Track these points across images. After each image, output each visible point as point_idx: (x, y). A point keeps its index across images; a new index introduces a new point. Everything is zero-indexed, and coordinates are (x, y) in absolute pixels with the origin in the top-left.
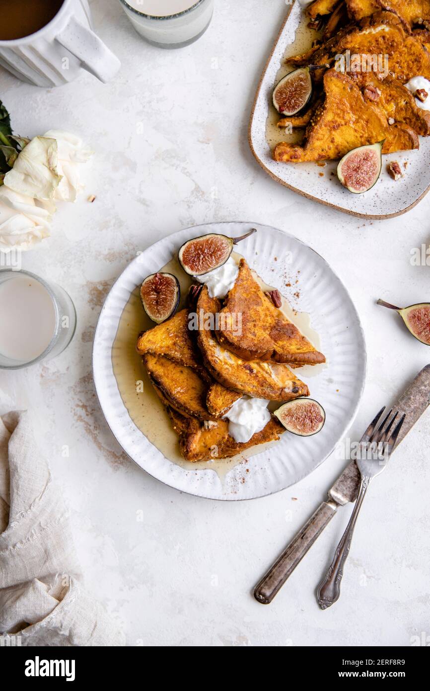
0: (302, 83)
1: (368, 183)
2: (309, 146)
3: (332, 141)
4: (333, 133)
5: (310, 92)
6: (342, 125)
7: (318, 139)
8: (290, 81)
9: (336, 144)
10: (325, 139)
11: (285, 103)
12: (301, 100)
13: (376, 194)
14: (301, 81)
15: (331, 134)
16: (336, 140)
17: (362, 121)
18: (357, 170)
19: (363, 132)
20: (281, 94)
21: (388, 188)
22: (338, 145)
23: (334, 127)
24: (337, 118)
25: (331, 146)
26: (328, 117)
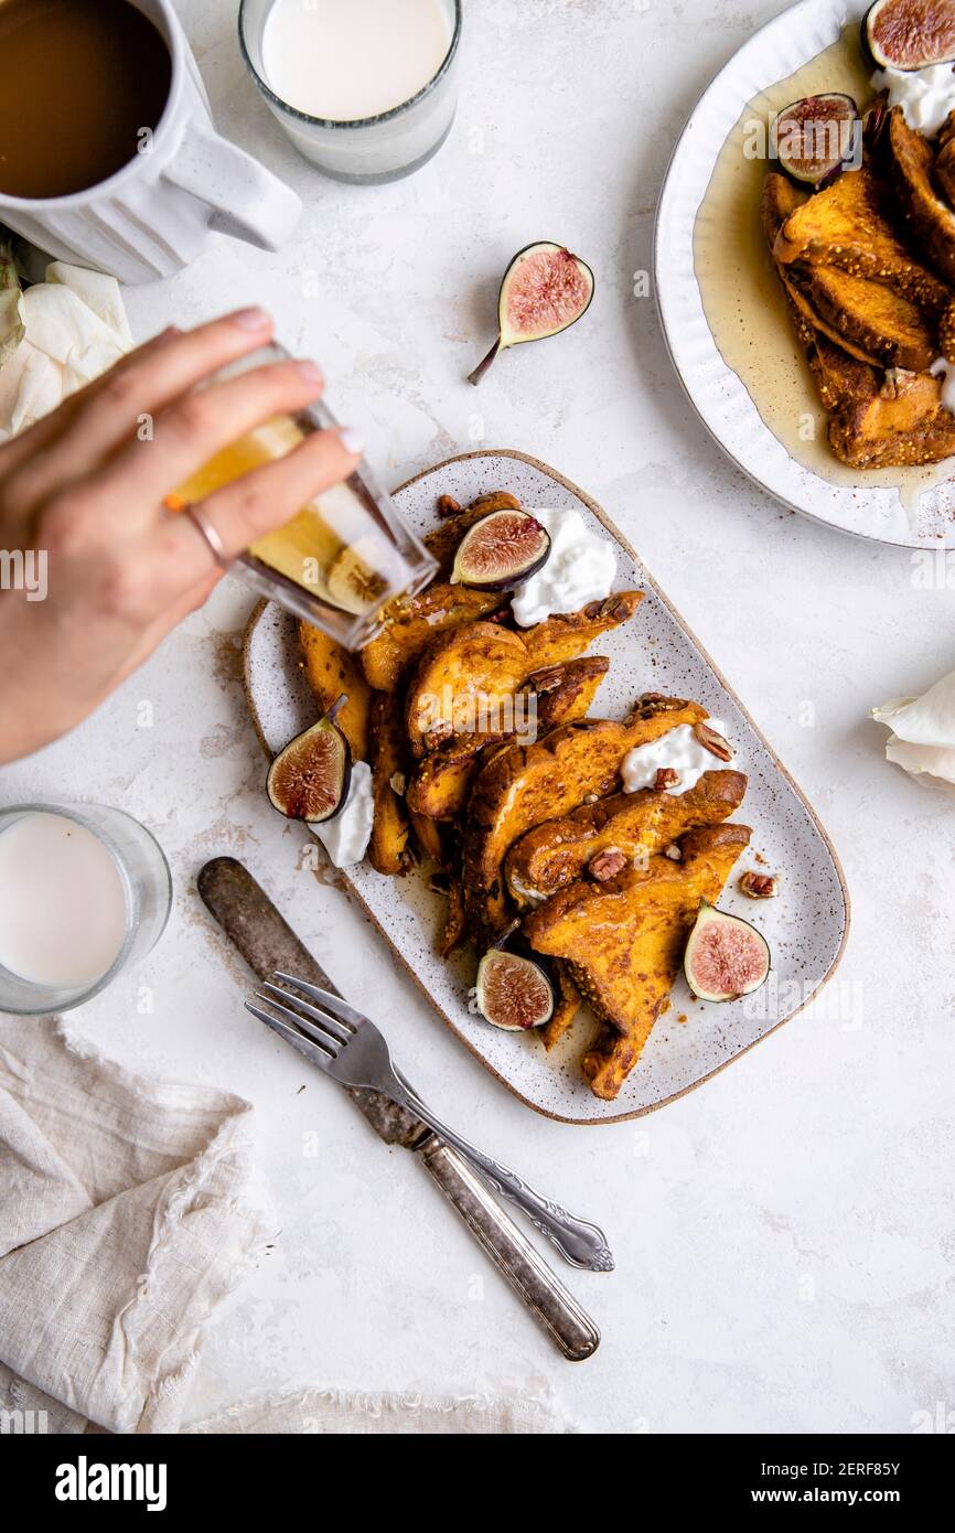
0: (508, 971)
1: (758, 956)
2: (626, 1026)
3: (643, 977)
4: (631, 970)
5: (536, 969)
6: (629, 950)
7: (624, 1004)
8: (489, 987)
9: (652, 974)
10: (632, 990)
11: (522, 1013)
12: (536, 989)
13: (780, 944)
14: (504, 970)
15: (630, 975)
16: (645, 971)
17: (645, 911)
18: (723, 966)
19: (664, 917)
20: (502, 1012)
21: (783, 917)
22: (655, 972)
23: (624, 963)
24: (612, 954)
25: (649, 983)
26: (600, 966)
